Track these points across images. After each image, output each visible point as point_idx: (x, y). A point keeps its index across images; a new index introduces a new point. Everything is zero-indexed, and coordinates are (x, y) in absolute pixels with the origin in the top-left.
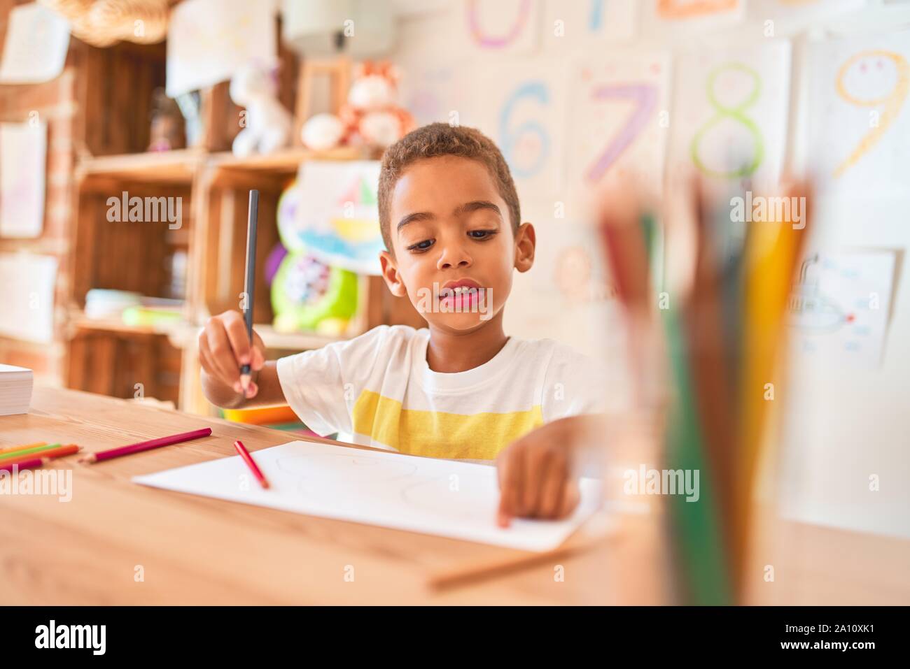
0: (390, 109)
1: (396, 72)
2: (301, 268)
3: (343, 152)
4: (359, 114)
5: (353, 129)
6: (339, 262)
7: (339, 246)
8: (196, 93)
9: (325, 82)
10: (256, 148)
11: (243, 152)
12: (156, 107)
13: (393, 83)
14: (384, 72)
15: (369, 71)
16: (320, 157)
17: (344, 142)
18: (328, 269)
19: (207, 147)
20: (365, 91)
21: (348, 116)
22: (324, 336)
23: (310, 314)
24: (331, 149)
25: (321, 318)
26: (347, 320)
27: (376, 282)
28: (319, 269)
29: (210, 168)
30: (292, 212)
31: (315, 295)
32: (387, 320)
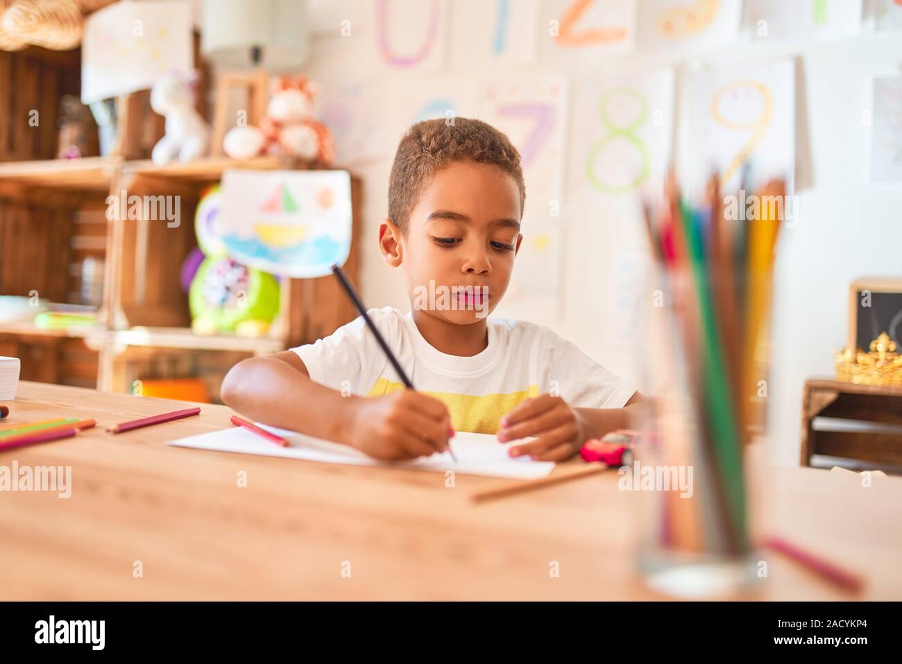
0: (306, 122)
1: (312, 86)
2: (219, 273)
3: (263, 161)
4: (278, 125)
5: (273, 139)
6: (258, 265)
7: (262, 251)
8: (110, 102)
9: (241, 95)
10: (176, 155)
11: (161, 159)
12: (64, 115)
13: (310, 97)
14: (301, 87)
15: (286, 85)
16: (241, 166)
17: (263, 152)
18: (246, 272)
19: (122, 154)
20: (282, 105)
21: (267, 128)
22: (245, 338)
23: (228, 317)
24: (251, 159)
25: (241, 320)
26: (269, 320)
27: (297, 284)
28: (235, 274)
29: (127, 174)
30: (209, 218)
31: (233, 298)
32: (306, 321)
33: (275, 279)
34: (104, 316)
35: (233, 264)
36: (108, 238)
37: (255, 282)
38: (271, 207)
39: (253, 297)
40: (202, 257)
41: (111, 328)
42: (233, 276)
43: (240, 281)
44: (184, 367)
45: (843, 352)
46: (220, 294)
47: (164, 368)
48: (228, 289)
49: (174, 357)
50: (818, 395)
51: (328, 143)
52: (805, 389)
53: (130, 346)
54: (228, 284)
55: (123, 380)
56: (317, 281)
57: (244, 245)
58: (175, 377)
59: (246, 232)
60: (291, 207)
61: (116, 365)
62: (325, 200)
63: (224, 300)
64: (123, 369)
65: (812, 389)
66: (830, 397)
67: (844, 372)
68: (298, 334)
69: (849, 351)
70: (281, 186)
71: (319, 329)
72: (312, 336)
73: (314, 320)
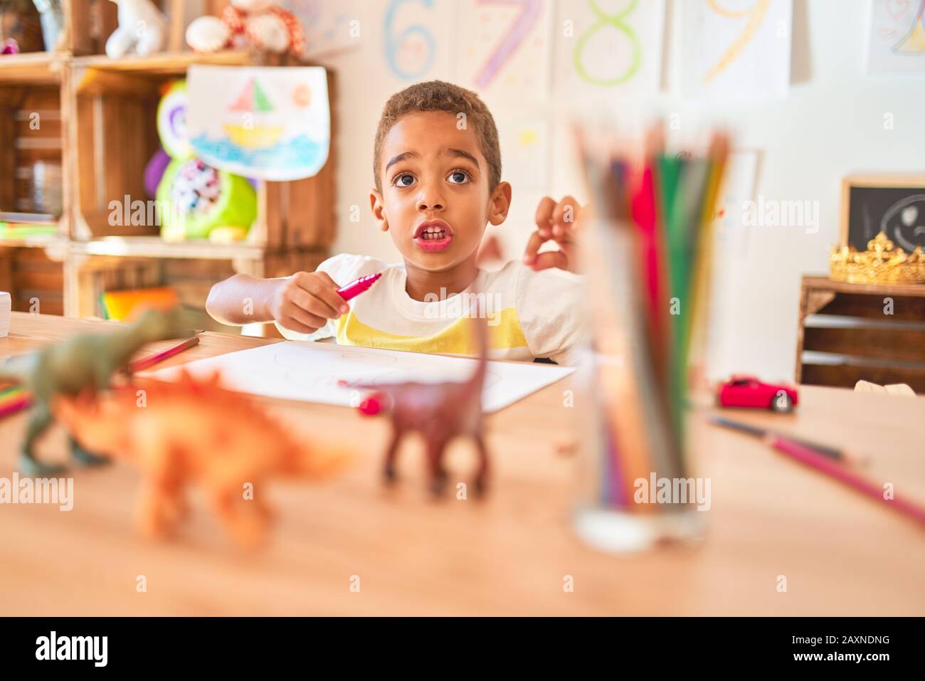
2: (187, 176)
3: (229, 56)
6: (228, 168)
7: (235, 154)
16: (206, 61)
18: (216, 172)
19: (70, 49)
22: (219, 246)
23: (201, 223)
25: (214, 227)
26: (247, 229)
27: (274, 188)
28: (207, 176)
29: (77, 68)
30: (172, 117)
31: (203, 203)
32: (284, 227)
33: (250, 183)
34: (64, 224)
35: (202, 167)
36: (63, 140)
37: (226, 185)
38: (241, 105)
39: (224, 201)
40: (167, 160)
41: (72, 237)
42: (201, 179)
43: (208, 185)
44: (152, 275)
45: (838, 251)
46: (190, 198)
47: (131, 277)
48: (197, 193)
49: (141, 266)
50: (815, 296)
52: (803, 290)
54: (198, 188)
55: (90, 292)
56: (294, 184)
57: (216, 148)
58: (142, 286)
59: (216, 134)
60: (264, 105)
61: (81, 277)
62: (301, 98)
63: (193, 206)
64: (89, 280)
65: (810, 289)
66: (827, 297)
67: (841, 271)
68: (276, 241)
69: (845, 251)
70: (252, 82)
71: (298, 234)
72: (291, 242)
73: (293, 225)
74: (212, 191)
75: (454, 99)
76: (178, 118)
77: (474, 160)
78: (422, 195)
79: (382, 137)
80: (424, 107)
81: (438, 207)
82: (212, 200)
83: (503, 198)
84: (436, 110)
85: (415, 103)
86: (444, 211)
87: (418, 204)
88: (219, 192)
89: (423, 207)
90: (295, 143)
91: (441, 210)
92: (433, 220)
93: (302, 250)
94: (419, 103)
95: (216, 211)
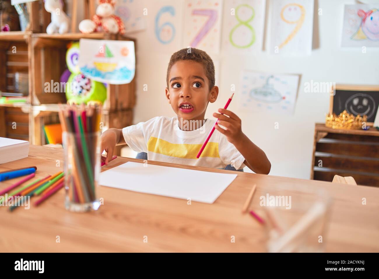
3: (95, 35)
6: (95, 79)
7: (98, 74)
8: (23, 5)
17: (95, 31)
18: (89, 80)
19: (32, 30)
23: (83, 99)
24: (91, 33)
25: (89, 100)
26: (102, 102)
27: (113, 86)
28: (86, 81)
29: (34, 37)
30: (72, 57)
31: (84, 91)
32: (117, 101)
34: (29, 99)
35: (84, 77)
38: (101, 55)
39: (92, 91)
40: (70, 74)
41: (32, 104)
42: (83, 82)
43: (86, 84)
45: (329, 116)
46: (79, 89)
47: (55, 119)
48: (82, 87)
50: (320, 134)
51: (122, 27)
52: (315, 131)
53: (41, 111)
54: (82, 85)
55: (39, 125)
56: (120, 86)
57: (91, 71)
59: (91, 66)
60: (109, 55)
61: (36, 120)
62: (124, 53)
63: (81, 92)
64: (39, 120)
65: (318, 131)
67: (330, 124)
68: (114, 107)
69: (332, 116)
70: (105, 46)
71: (121, 104)
72: (119, 107)
73: (120, 101)
74: (88, 87)
75: (196, 55)
76: (74, 58)
77: (203, 79)
78: (182, 92)
79: (169, 69)
80: (184, 58)
81: (188, 97)
82: (88, 90)
83: (215, 92)
84: (188, 60)
85: (181, 57)
86: (190, 98)
87: (180, 96)
88: (91, 87)
89: (182, 97)
90: (122, 70)
91: (189, 98)
92: (186, 102)
93: (123, 110)
94: (183, 57)
95: (89, 94)
